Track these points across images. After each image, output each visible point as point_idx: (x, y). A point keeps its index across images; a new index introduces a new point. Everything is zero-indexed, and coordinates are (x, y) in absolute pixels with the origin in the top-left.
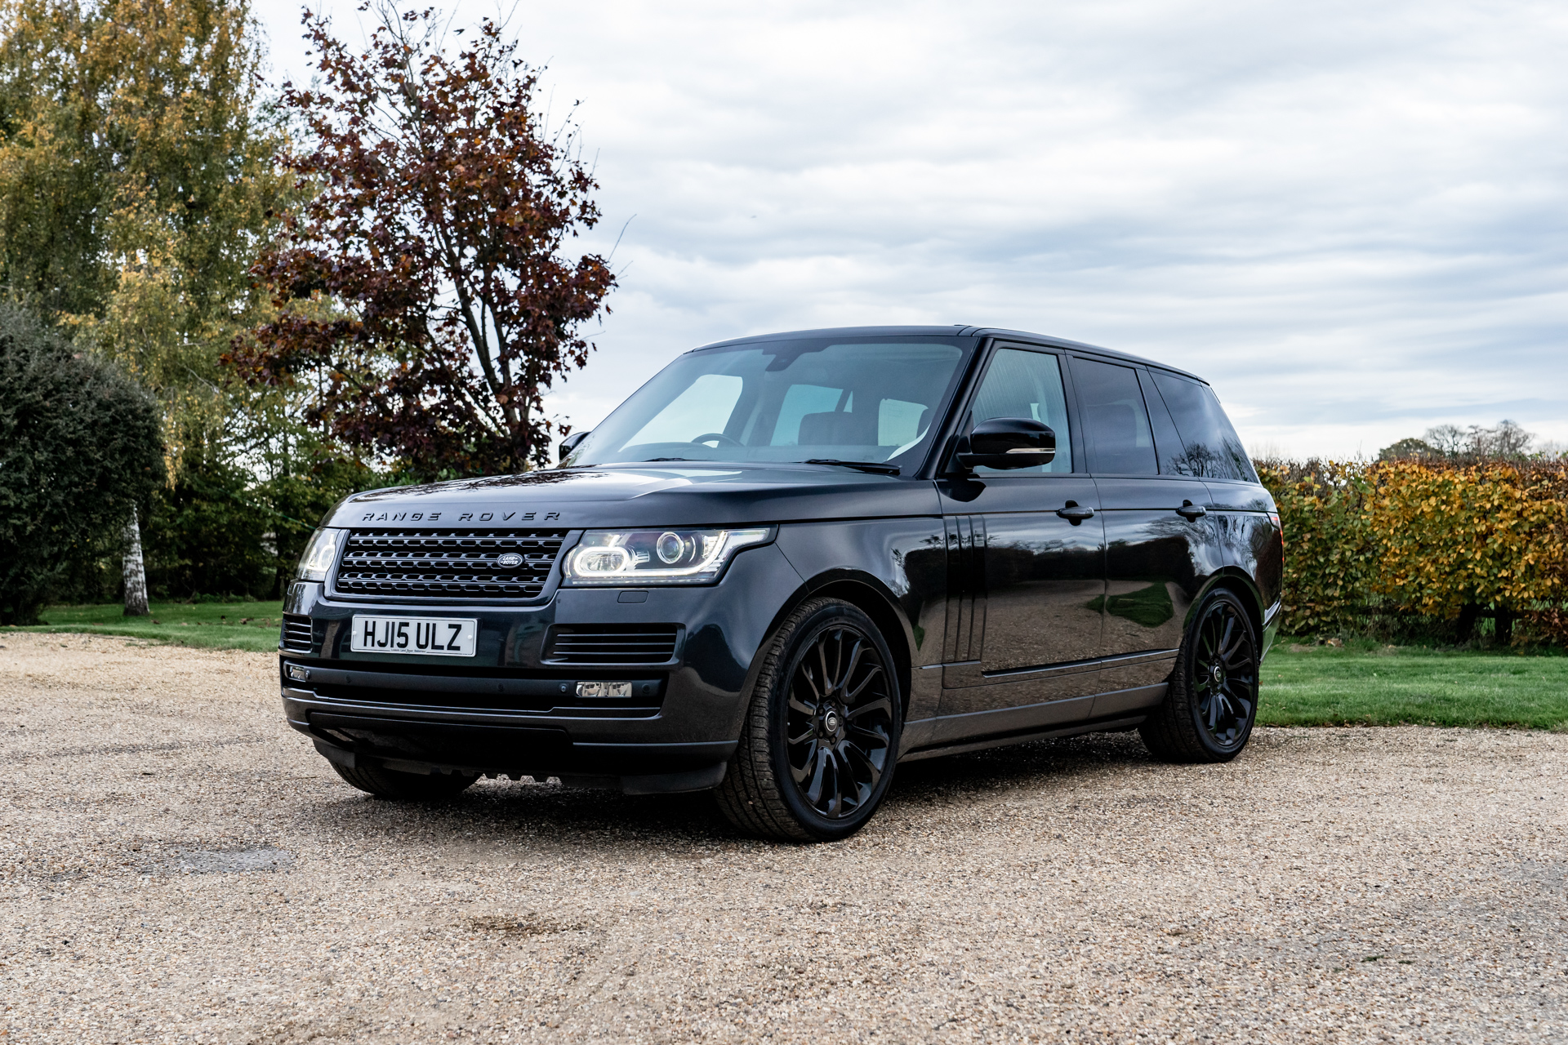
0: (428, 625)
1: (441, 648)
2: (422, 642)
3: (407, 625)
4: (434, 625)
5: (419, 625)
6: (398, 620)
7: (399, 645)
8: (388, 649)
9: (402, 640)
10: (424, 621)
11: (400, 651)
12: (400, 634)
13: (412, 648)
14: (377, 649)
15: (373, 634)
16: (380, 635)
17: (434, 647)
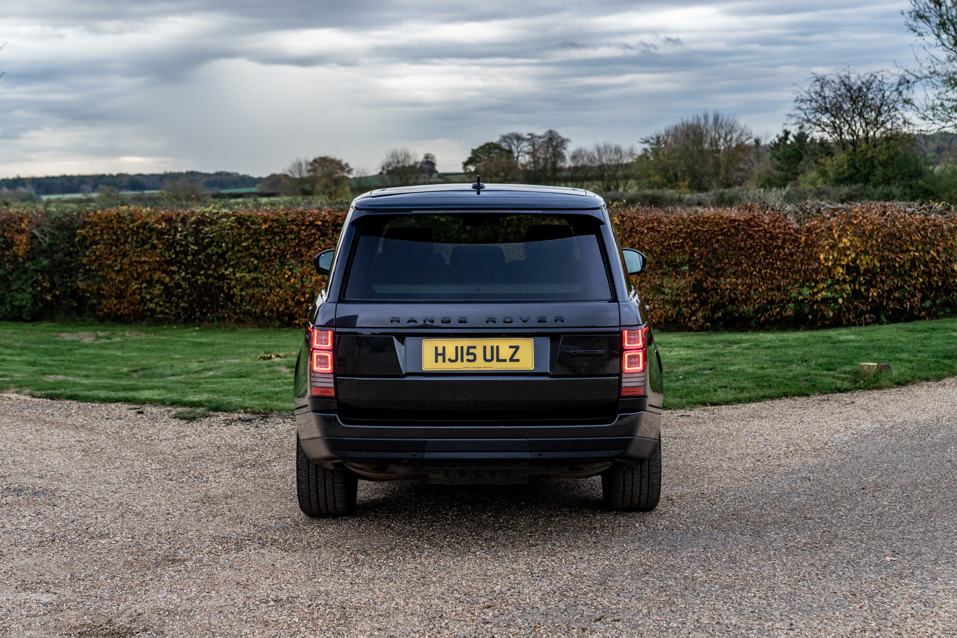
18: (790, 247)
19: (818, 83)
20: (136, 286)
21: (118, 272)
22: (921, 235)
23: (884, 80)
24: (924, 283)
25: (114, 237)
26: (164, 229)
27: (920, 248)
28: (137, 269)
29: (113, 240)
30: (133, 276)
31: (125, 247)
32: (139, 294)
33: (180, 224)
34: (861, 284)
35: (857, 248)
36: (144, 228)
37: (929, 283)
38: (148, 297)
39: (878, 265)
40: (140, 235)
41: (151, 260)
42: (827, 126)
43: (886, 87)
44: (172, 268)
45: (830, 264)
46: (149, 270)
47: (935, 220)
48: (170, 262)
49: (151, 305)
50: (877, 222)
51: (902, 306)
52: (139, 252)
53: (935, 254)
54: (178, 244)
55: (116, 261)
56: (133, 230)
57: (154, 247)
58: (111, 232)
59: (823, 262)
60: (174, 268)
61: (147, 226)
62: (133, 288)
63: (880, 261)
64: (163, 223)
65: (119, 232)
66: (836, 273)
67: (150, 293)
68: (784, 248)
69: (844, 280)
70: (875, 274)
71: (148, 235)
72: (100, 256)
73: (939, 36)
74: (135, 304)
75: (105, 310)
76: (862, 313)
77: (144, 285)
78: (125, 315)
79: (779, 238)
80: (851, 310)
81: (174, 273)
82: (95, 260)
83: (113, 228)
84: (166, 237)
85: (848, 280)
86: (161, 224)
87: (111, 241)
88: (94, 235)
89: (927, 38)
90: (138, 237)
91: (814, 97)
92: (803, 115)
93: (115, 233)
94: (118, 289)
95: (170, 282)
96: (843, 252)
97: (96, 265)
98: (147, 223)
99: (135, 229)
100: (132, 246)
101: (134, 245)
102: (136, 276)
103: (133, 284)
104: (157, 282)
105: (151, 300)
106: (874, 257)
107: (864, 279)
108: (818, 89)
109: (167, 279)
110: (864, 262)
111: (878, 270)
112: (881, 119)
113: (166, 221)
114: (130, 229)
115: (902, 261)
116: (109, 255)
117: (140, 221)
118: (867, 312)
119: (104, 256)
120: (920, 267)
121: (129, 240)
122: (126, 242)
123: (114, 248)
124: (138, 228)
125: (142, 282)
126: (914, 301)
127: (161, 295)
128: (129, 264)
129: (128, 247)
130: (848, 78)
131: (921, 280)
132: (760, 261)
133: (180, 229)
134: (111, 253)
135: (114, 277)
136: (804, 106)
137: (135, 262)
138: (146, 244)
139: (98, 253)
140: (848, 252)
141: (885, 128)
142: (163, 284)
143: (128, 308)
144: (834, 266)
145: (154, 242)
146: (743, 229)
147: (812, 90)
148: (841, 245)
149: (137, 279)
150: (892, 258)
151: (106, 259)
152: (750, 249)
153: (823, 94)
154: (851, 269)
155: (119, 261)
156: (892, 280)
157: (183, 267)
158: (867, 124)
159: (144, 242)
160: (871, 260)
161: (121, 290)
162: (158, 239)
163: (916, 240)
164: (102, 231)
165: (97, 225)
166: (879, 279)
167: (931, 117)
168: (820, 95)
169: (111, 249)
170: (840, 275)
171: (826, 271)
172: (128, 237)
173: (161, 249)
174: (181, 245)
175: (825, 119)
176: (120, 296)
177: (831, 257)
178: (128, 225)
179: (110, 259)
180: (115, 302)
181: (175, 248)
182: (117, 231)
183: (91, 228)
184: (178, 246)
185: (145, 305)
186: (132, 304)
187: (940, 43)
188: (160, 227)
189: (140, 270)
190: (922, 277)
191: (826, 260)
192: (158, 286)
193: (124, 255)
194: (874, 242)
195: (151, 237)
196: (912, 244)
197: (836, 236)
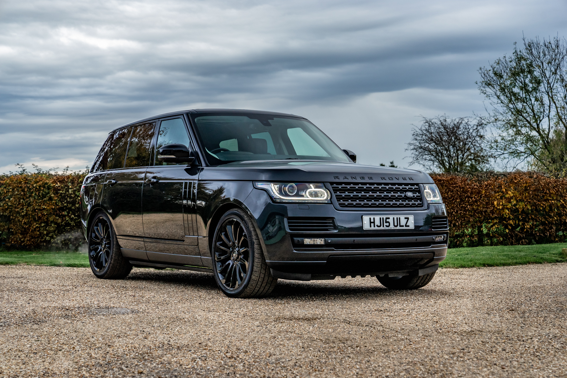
0: (397, 218)
1: (403, 226)
2: (396, 224)
3: (389, 218)
4: (400, 218)
5: (394, 218)
6: (385, 217)
7: (386, 226)
8: (382, 228)
9: (388, 224)
10: (395, 217)
11: (387, 228)
12: (386, 222)
13: (392, 227)
14: (376, 228)
15: (374, 222)
16: (377, 222)
17: (400, 226)
18: (476, 197)
19: (427, 124)
20: (37, 225)
21: (23, 217)
22: (556, 190)
23: (469, 123)
24: (557, 220)
25: (22, 193)
26: (59, 187)
27: (555, 198)
28: (38, 214)
29: (21, 195)
30: (35, 219)
31: (30, 200)
32: (39, 231)
33: (70, 184)
34: (519, 220)
35: (517, 198)
36: (44, 187)
37: (560, 220)
38: (45, 232)
39: (530, 209)
40: (41, 192)
41: (48, 208)
42: (433, 151)
43: (470, 127)
44: (63, 213)
45: (501, 207)
46: (46, 214)
47: (563, 181)
48: (62, 209)
49: (47, 238)
50: (529, 182)
51: (544, 234)
52: (40, 202)
53: (563, 202)
54: (68, 197)
55: (22, 209)
56: (36, 188)
57: (51, 199)
58: (20, 189)
59: (496, 206)
60: (65, 213)
61: (46, 186)
62: (34, 227)
63: (531, 207)
64: (58, 183)
65: (26, 190)
66: (504, 213)
67: (46, 230)
68: (472, 197)
69: (509, 217)
70: (527, 214)
71: (47, 191)
72: (11, 206)
73: (498, 97)
74: (35, 238)
75: (13, 242)
76: (521, 238)
77: (43, 225)
78: (27, 245)
79: (468, 191)
80: (513, 237)
81: (65, 216)
82: (7, 209)
83: (21, 187)
84: (61, 192)
85: (511, 218)
86: (57, 184)
87: (20, 196)
88: (7, 192)
89: (491, 98)
90: (39, 193)
91: (425, 132)
92: (418, 144)
93: (23, 191)
94: (23, 227)
95: (62, 222)
96: (509, 200)
97: (8, 212)
98: (46, 184)
99: (38, 187)
100: (35, 199)
101: (36, 198)
102: (37, 219)
103: (35, 224)
104: (52, 222)
105: (47, 235)
106: (527, 203)
107: (521, 217)
108: (427, 127)
109: (60, 221)
110: (521, 207)
111: (530, 212)
112: (467, 147)
113: (60, 182)
114: (34, 187)
115: (544, 206)
116: (18, 205)
117: (41, 182)
118: (523, 238)
119: (14, 206)
120: (555, 210)
121: (33, 194)
122: (30, 196)
123: (22, 200)
124: (40, 187)
125: (41, 223)
126: (551, 231)
127: (54, 231)
128: (32, 211)
129: (32, 199)
130: (445, 121)
131: (556, 218)
132: (457, 206)
133: (70, 187)
134: (19, 204)
135: (21, 220)
136: (418, 138)
137: (37, 209)
138: (45, 197)
139: (9, 204)
140: (512, 200)
141: (470, 152)
142: (56, 223)
143: (29, 240)
144: (503, 209)
145: (52, 195)
146: (446, 186)
147: (423, 128)
148: (507, 196)
149: (38, 221)
150: (538, 204)
151: (16, 208)
152: (451, 198)
153: (430, 131)
154: (514, 211)
155: (25, 209)
156: (538, 218)
157: (71, 212)
158: (457, 150)
159: (44, 196)
160: (526, 205)
161: (25, 228)
162: (54, 194)
163: (553, 193)
164: (13, 189)
165: (9, 186)
166: (530, 217)
167: (495, 147)
168: (428, 132)
169: (20, 201)
170: (507, 214)
171: (498, 212)
172: (32, 193)
173: (56, 200)
174: (71, 198)
175: (432, 146)
176: (24, 232)
177: (501, 203)
178: (32, 185)
179: (18, 208)
180: (21, 236)
181: (66, 199)
182: (24, 189)
183: (5, 188)
184: (68, 198)
185: (42, 238)
186: (32, 237)
187: (500, 102)
188: (57, 185)
189: (40, 215)
190: (556, 217)
191: (498, 205)
192: (53, 225)
193: (29, 205)
194: (527, 194)
195: (49, 193)
196: (550, 196)
197: (504, 190)
